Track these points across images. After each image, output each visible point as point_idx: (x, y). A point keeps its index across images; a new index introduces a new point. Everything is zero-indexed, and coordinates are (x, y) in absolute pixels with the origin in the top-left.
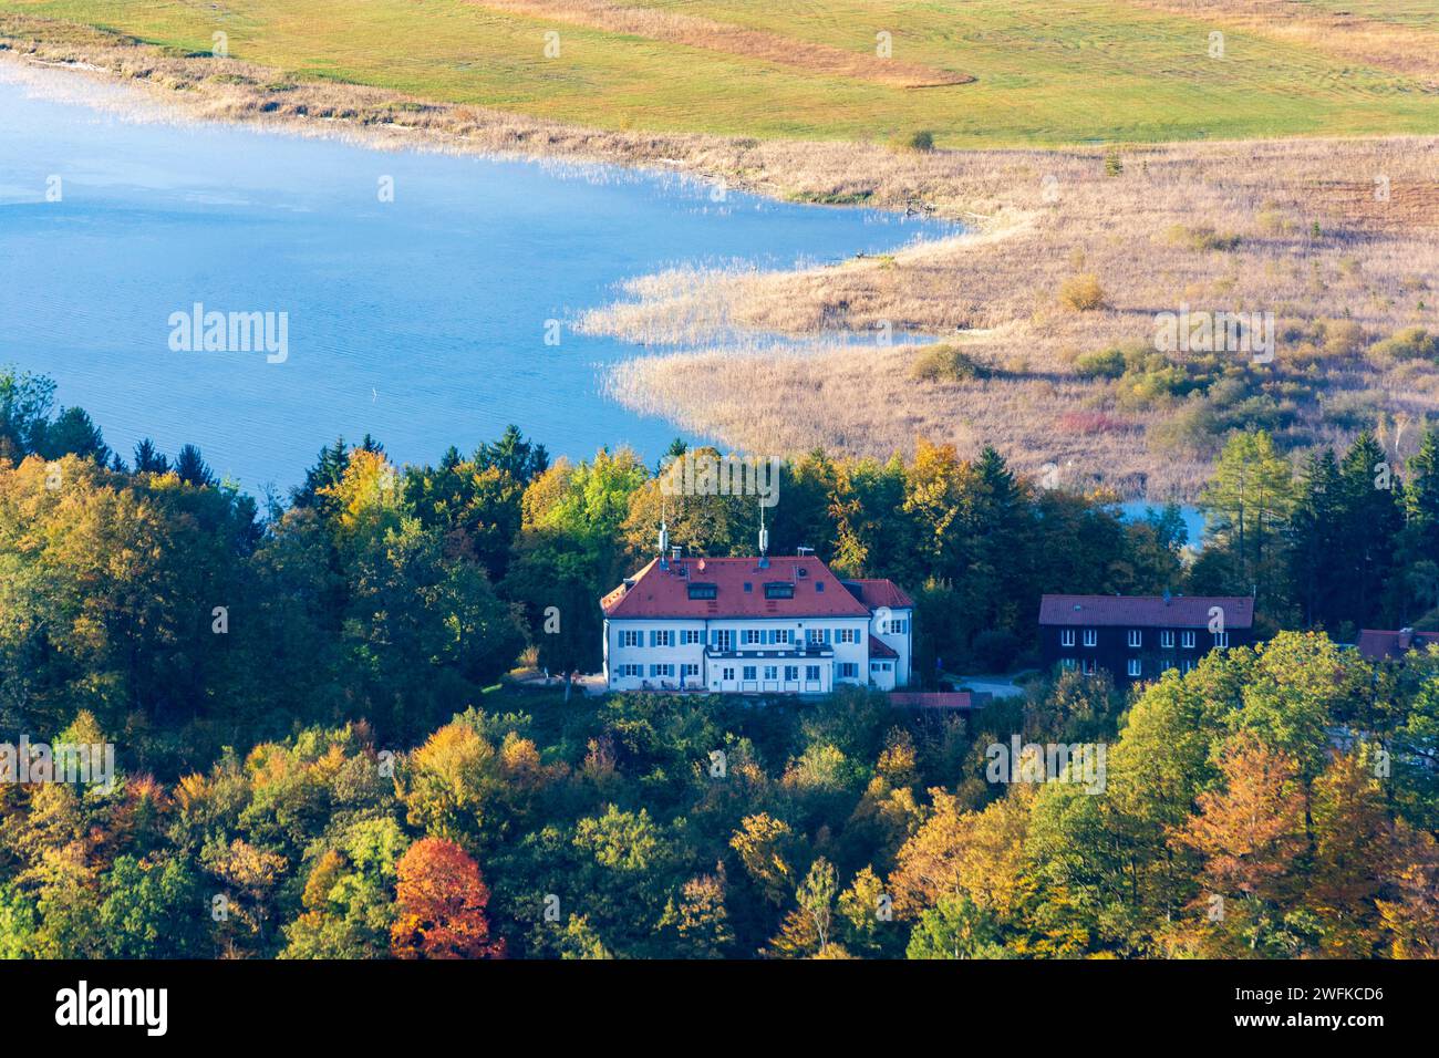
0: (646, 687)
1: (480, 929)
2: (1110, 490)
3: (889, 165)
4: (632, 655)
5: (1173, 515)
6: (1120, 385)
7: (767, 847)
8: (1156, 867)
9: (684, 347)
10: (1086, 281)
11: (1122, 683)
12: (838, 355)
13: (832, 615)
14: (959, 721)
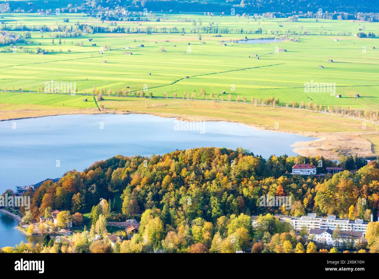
0: (296, 174)
1: (283, 193)
2: (331, 159)
3: (314, 134)
4: (295, 172)
5: (336, 161)
6: (332, 151)
7: (305, 187)
8: (335, 188)
9: (298, 148)
10: (329, 143)
11: (332, 174)
12: (311, 148)
13: (310, 169)
14: (320, 177)
